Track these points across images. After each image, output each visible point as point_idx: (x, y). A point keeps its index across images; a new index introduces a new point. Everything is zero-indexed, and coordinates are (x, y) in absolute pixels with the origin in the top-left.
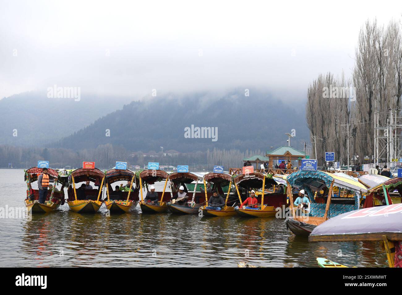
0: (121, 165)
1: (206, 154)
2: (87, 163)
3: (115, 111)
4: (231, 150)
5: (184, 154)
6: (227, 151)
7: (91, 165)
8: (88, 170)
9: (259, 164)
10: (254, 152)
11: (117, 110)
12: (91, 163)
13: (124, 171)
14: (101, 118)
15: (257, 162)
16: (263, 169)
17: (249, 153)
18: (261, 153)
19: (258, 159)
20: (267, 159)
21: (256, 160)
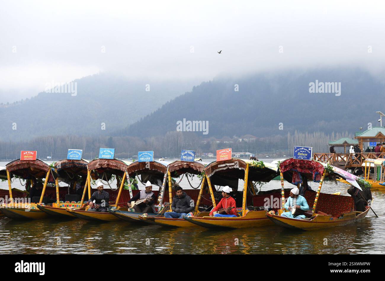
0: (74, 153)
1: (287, 139)
2: (27, 153)
3: (184, 93)
4: (314, 134)
5: (262, 139)
6: (310, 134)
7: (32, 155)
8: (28, 162)
9: (347, 147)
10: (341, 134)
11: (186, 93)
12: (31, 153)
13: (78, 162)
14: (169, 102)
15: (344, 145)
16: (352, 154)
17: (335, 136)
18: (349, 135)
19: (346, 142)
20: (356, 142)
21: (344, 143)
